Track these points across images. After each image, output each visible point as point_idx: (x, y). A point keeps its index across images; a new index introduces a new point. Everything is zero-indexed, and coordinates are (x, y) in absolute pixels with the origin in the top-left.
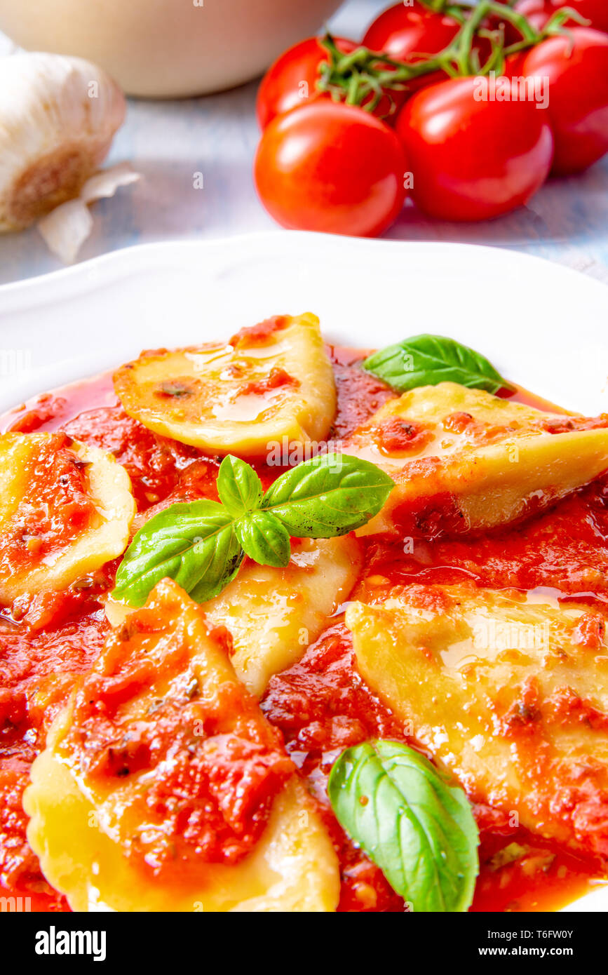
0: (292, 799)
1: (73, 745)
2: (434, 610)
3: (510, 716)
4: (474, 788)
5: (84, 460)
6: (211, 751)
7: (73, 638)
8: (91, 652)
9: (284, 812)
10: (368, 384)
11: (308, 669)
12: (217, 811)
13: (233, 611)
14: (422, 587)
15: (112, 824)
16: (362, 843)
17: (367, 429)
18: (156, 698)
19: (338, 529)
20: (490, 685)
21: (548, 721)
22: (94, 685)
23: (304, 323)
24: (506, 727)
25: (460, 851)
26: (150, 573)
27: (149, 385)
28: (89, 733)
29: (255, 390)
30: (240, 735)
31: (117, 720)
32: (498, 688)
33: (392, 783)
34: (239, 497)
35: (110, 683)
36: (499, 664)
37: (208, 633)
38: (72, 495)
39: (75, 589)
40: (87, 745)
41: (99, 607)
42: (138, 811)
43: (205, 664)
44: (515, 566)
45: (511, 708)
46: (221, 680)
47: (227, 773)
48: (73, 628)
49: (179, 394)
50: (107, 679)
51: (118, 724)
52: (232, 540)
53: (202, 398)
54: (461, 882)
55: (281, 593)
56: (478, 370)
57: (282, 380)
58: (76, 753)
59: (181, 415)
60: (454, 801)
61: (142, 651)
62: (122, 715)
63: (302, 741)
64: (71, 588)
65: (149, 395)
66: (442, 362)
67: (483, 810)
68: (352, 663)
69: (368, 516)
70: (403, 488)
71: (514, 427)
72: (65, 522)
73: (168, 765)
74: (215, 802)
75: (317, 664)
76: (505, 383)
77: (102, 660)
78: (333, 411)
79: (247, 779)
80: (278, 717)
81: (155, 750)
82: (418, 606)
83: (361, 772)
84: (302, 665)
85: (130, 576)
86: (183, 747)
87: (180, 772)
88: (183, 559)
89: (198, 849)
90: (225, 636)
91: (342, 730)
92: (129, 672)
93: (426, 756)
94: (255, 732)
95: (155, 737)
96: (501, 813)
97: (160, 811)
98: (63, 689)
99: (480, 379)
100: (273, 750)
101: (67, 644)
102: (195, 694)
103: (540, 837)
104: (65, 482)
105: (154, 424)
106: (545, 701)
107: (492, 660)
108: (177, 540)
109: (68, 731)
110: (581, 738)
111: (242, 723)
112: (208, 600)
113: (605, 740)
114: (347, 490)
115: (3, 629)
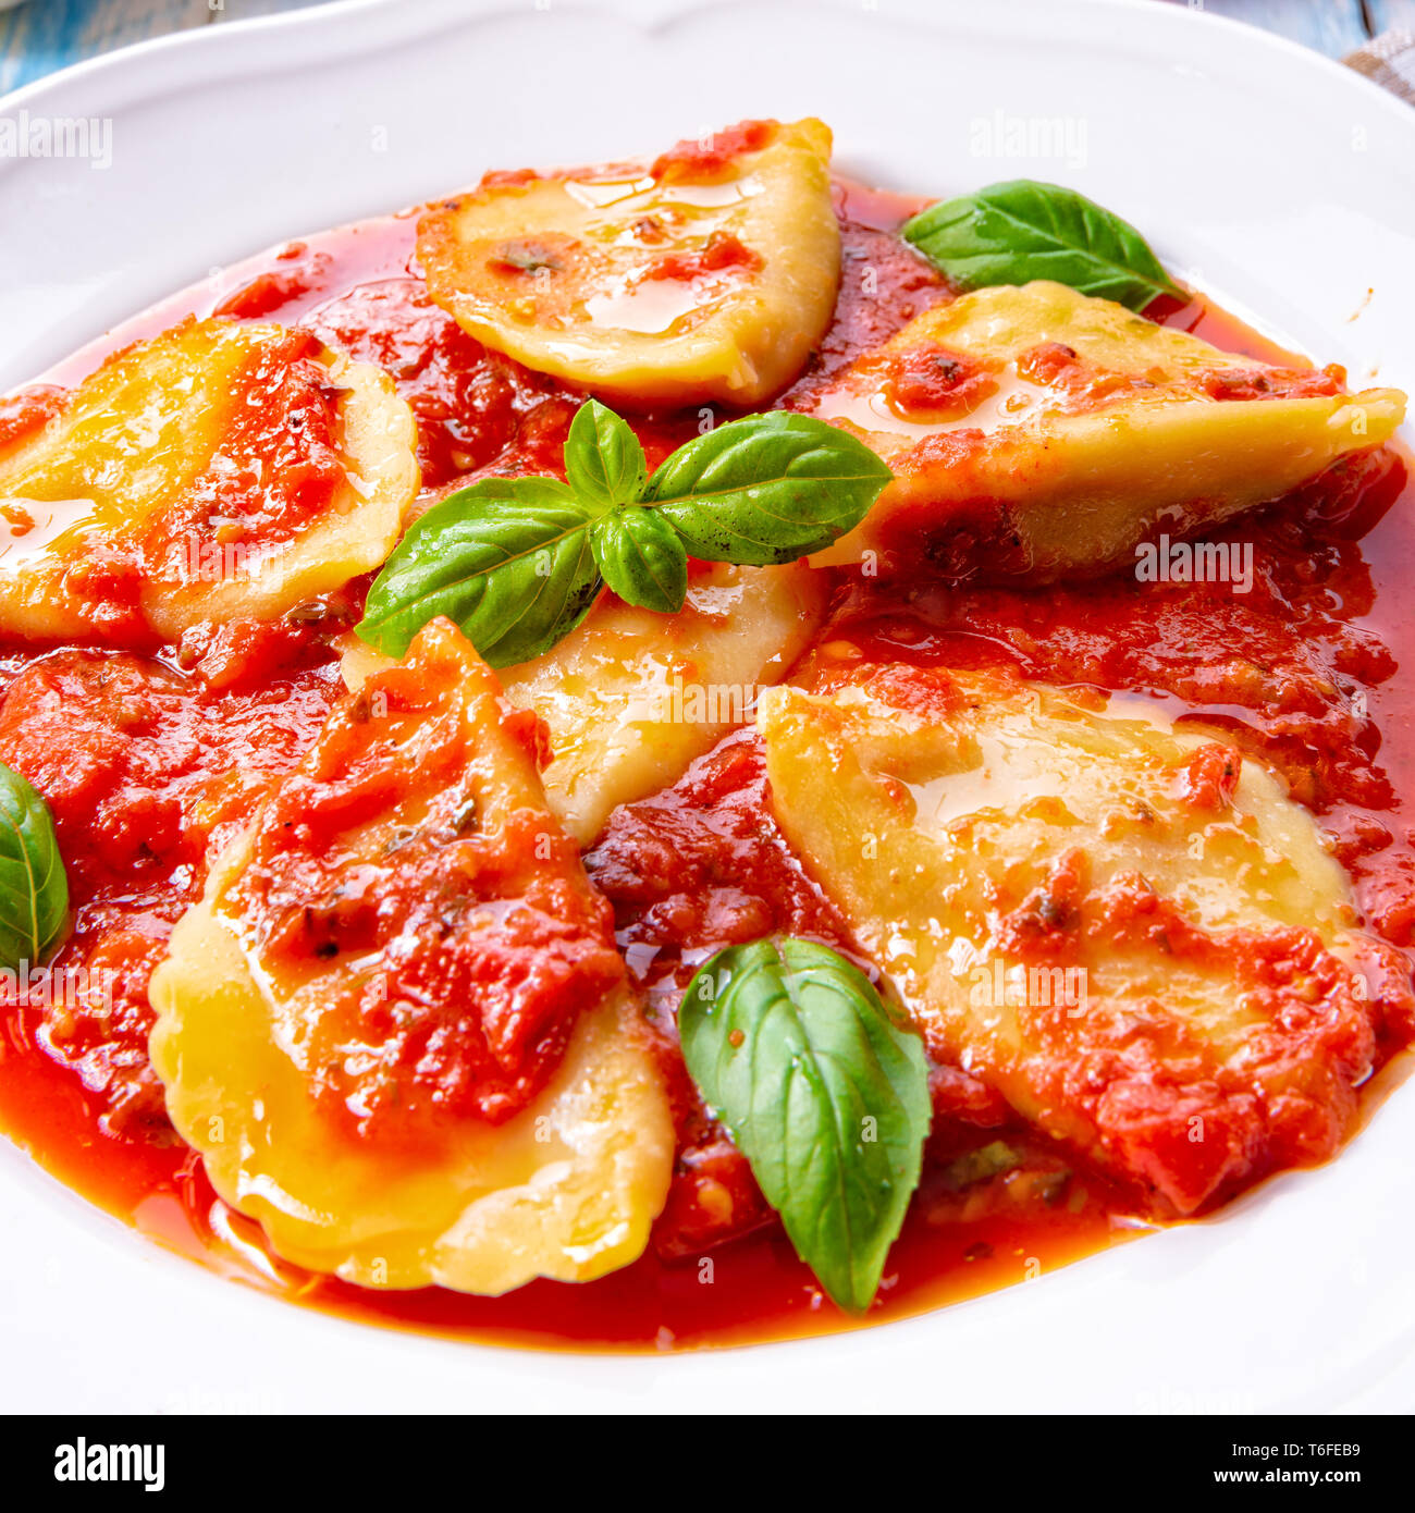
0: (610, 1026)
1: (247, 896)
2: (923, 714)
3: (1019, 914)
4: (941, 1037)
5: (340, 384)
6: (480, 926)
7: (280, 709)
8: (307, 736)
9: (593, 1044)
10: (904, 270)
11: (686, 800)
12: (476, 1030)
13: (571, 685)
14: (911, 670)
15: (298, 1039)
16: (723, 1113)
17: (876, 362)
18: (403, 827)
19: (777, 551)
20: (996, 857)
21: (1090, 932)
22: (294, 795)
23: (799, 143)
24: (1011, 936)
26: (427, 600)
27: (483, 245)
28: (278, 879)
29: (674, 271)
30: (533, 904)
31: (329, 861)
32: (1008, 864)
33: (793, 1013)
34: (603, 478)
35: (324, 793)
36: (1021, 821)
37: (501, 721)
38: (307, 449)
39: (293, 620)
40: (272, 899)
41: (334, 656)
42: (344, 1021)
43: (489, 774)
44: (1099, 646)
45: (1026, 902)
46: (515, 805)
47: (500, 967)
48: (282, 690)
49: (535, 267)
50: (320, 786)
51: (330, 866)
52: (583, 555)
53: (577, 279)
54: (885, 1195)
55: (660, 659)
56: (1118, 257)
57: (728, 255)
58: (252, 911)
59: (528, 311)
60: (901, 1057)
61: (389, 742)
62: (341, 851)
63: (651, 926)
64: (285, 617)
65: (478, 269)
66: (1049, 238)
67: (950, 1078)
68: (764, 797)
69: (836, 532)
70: (905, 484)
71: (1156, 379)
72: (289, 497)
73: (405, 944)
74: (477, 1014)
75: (703, 793)
76: (1171, 287)
77: (316, 753)
78: (823, 323)
79: (533, 980)
80: (615, 881)
81: (385, 917)
82: (896, 705)
83: (746, 989)
84: (677, 791)
85: (392, 602)
86: (434, 916)
87: (424, 959)
88: (491, 581)
89: (437, 1096)
90: (533, 727)
91: (727, 910)
92: (360, 777)
93: (867, 973)
94: (561, 900)
95: (389, 894)
96: (981, 1087)
97: (380, 1025)
98: (244, 799)
99: (1118, 276)
100: (587, 935)
101: (267, 718)
102: (468, 826)
103: (1045, 1135)
104: (297, 423)
105: (475, 325)
106: (1091, 896)
107: (1010, 812)
108: (483, 546)
109: (243, 872)
110: (1145, 968)
111: (543, 883)
112: (527, 659)
113: (1192, 978)
114: (800, 482)
115: (157, 682)
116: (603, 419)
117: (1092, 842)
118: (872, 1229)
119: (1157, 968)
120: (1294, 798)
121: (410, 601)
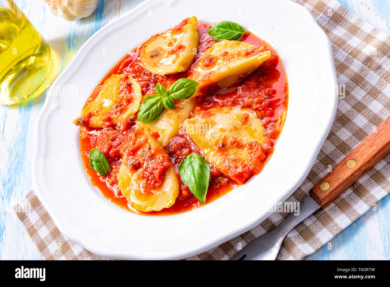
0: (170, 172)
3: (218, 146)
5: (131, 83)
10: (208, 39)
12: (154, 176)
14: (205, 112)
16: (184, 181)
18: (143, 150)
19: (186, 98)
21: (227, 147)
24: (217, 150)
25: (205, 181)
26: (144, 115)
27: (149, 53)
29: (173, 52)
30: (158, 159)
32: (216, 139)
33: (192, 165)
34: (161, 93)
35: (133, 147)
36: (218, 132)
37: (151, 134)
38: (127, 95)
41: (135, 124)
42: (139, 178)
43: (151, 142)
44: (232, 99)
45: (219, 144)
46: (154, 145)
47: (155, 168)
48: (129, 130)
49: (155, 55)
51: (135, 157)
52: (161, 104)
53: (161, 56)
54: (205, 188)
59: (154, 65)
60: (206, 167)
61: (139, 139)
62: (136, 155)
64: (128, 120)
66: (226, 30)
67: (212, 170)
69: (192, 93)
70: (201, 84)
71: (239, 54)
72: (126, 102)
73: (144, 167)
79: (159, 169)
81: (142, 163)
83: (187, 162)
85: (140, 116)
86: (147, 162)
88: (150, 111)
89: (151, 186)
90: (156, 134)
91: (185, 151)
92: (137, 144)
93: (202, 157)
95: (142, 160)
96: (216, 171)
97: (143, 178)
98: (125, 148)
99: (237, 33)
100: (165, 161)
102: (150, 149)
106: (227, 142)
109: (126, 159)
110: (235, 150)
112: (158, 119)
113: (241, 150)
114: (185, 88)
115: (115, 131)
116: (160, 85)
117: (227, 134)
118: (204, 193)
119: (236, 150)
120: (258, 117)
121: (142, 116)
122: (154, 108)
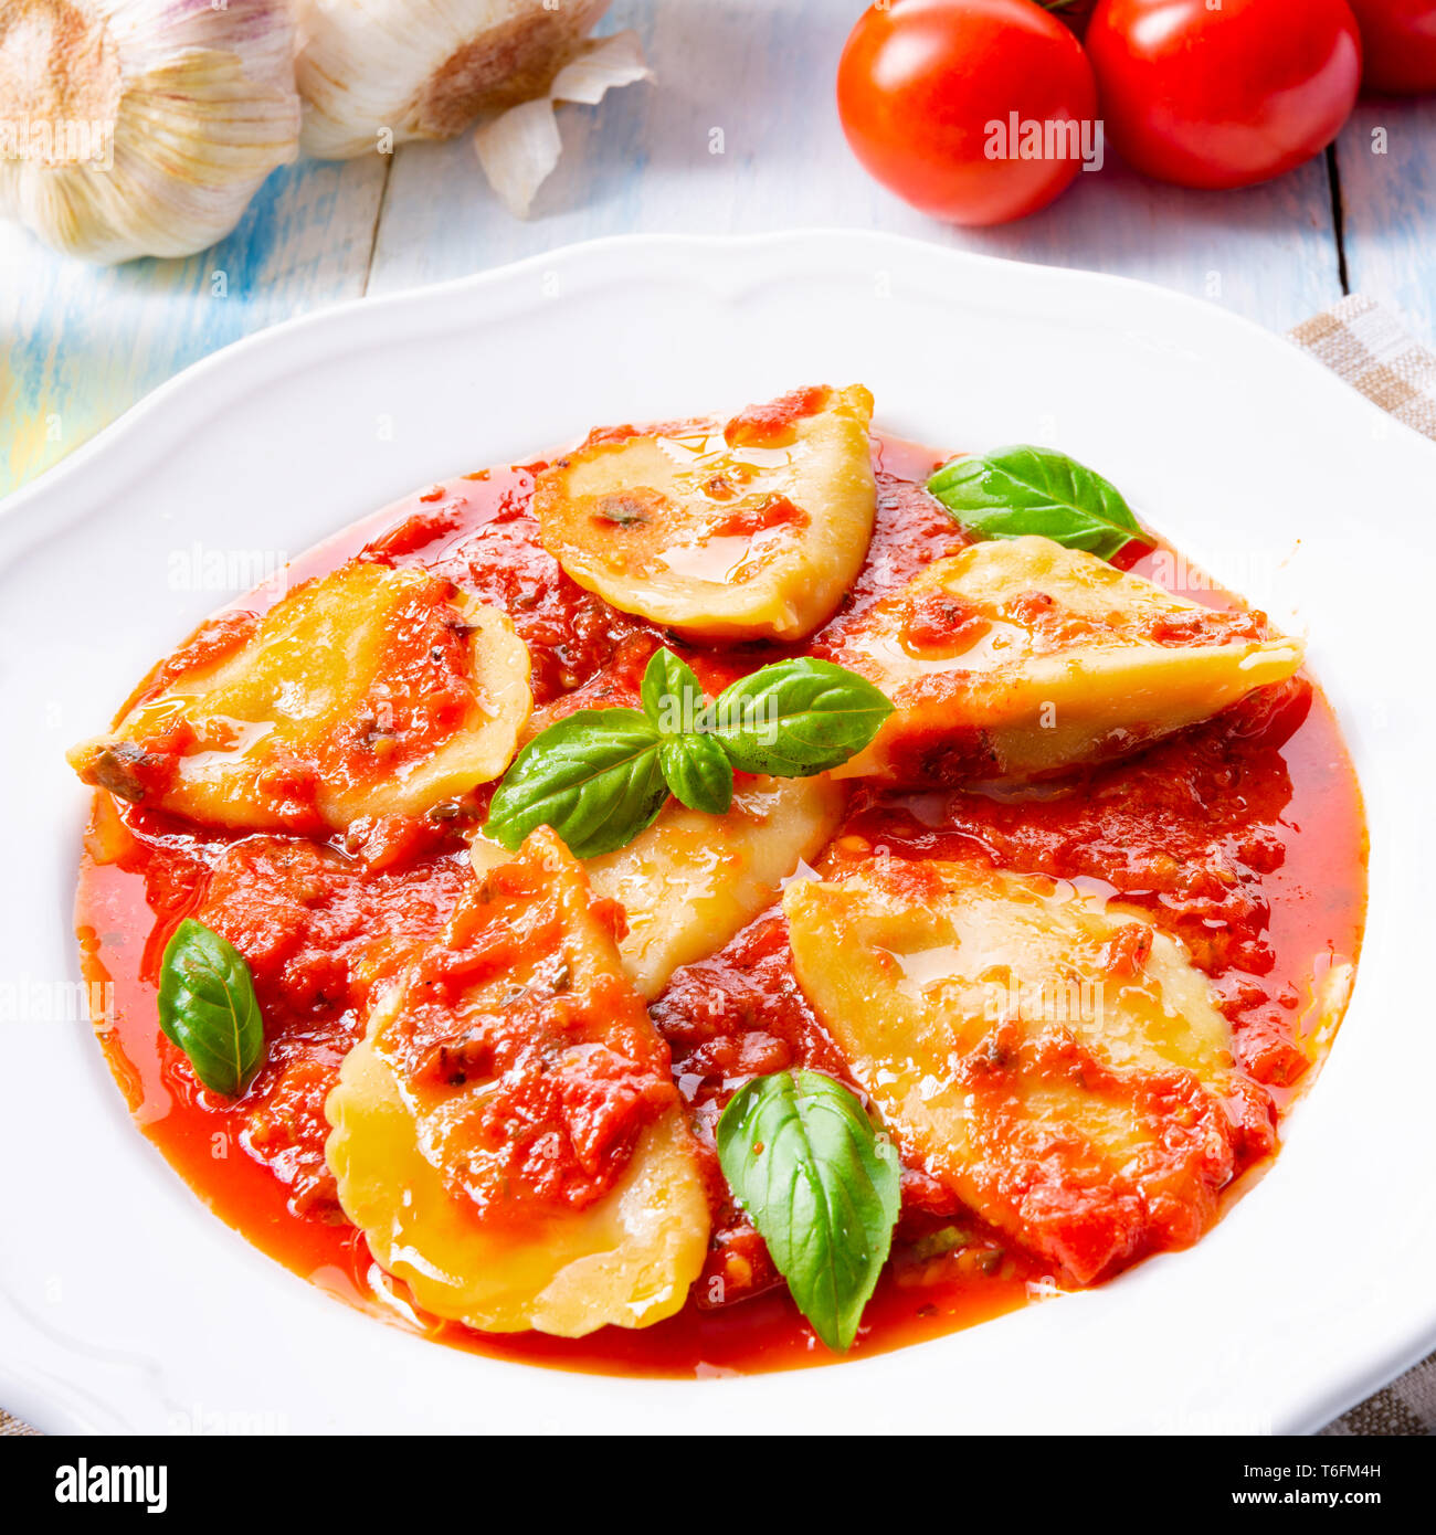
0: (665, 1140)
1: (398, 1037)
2: (911, 900)
3: (973, 1056)
4: (912, 1148)
5: (472, 622)
6: (571, 1063)
7: (424, 886)
8: (444, 909)
9: (651, 1152)
10: (926, 519)
11: (729, 962)
12: (567, 1145)
13: (647, 869)
14: (903, 864)
15: (435, 1146)
16: (747, 1203)
17: (895, 604)
18: (514, 985)
19: (804, 767)
20: (957, 1012)
21: (1025, 1071)
22: (434, 959)
23: (844, 411)
24: (965, 1073)
25: (869, 1228)
26: (534, 807)
27: (588, 500)
28: (420, 1024)
29: (737, 527)
30: (612, 1047)
31: (459, 1010)
32: (966, 1017)
33: (800, 1130)
35: (455, 959)
36: (977, 984)
37: (588, 906)
38: (445, 679)
39: (433, 817)
40: (416, 1040)
41: (464, 845)
42: (469, 1133)
43: (579, 947)
44: (1054, 841)
45: (978, 1047)
46: (597, 971)
47: (585, 1094)
48: (425, 871)
49: (627, 521)
50: (453, 953)
51: (460, 1015)
52: (654, 770)
53: (661, 531)
54: (864, 1266)
55: (713, 850)
56: (1099, 509)
57: (782, 513)
58: (401, 1049)
59: (619, 563)
60: (880, 1162)
61: (504, 920)
62: (468, 1003)
63: (699, 1061)
64: (427, 815)
65: (582, 521)
66: (1043, 494)
67: (915, 1178)
68: (789, 961)
69: (848, 753)
70: (905, 715)
71: (1115, 621)
72: (431, 719)
73: (515, 1076)
74: (566, 1130)
75: (743, 956)
76: (1141, 534)
77: (449, 928)
78: (857, 567)
79: (609, 1105)
80: (673, 1026)
81: (500, 1054)
82: (890, 891)
83: (767, 1110)
84: (723, 956)
85: (510, 807)
86: (537, 1054)
87: (529, 1087)
88: (583, 791)
89: (538, 1189)
90: (612, 911)
91: (758, 1048)
92: (484, 946)
93: (859, 1097)
94: (631, 1043)
95: (504, 1038)
96: (939, 1186)
97: (496, 1136)
98: (396, 960)
99: (1097, 525)
100: (650, 1071)
101: (414, 894)
102: (563, 986)
103: (986, 1223)
104: (437, 658)
105: (578, 575)
106: (1027, 1043)
107: (970, 977)
108: (577, 764)
109: (395, 1018)
110: (1066, 1099)
111: (617, 1030)
112: (612, 850)
113: (1099, 1106)
114: (820, 715)
115: (329, 864)
116: (671, 663)
118: (853, 1291)
119: (1074, 1099)
120: (1194, 964)
121: (522, 808)
122: (610, 780)
